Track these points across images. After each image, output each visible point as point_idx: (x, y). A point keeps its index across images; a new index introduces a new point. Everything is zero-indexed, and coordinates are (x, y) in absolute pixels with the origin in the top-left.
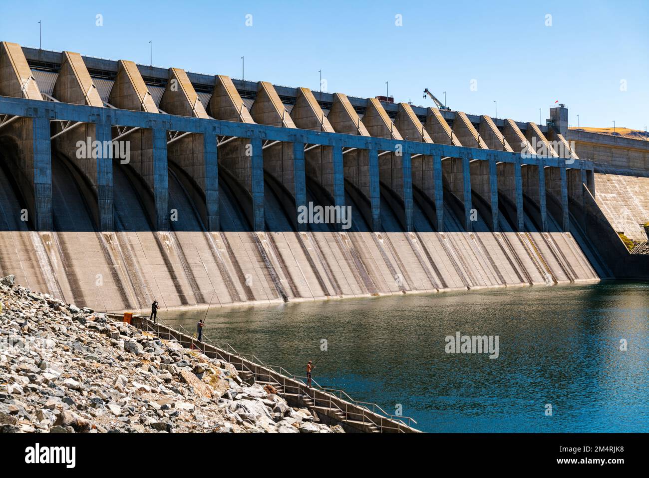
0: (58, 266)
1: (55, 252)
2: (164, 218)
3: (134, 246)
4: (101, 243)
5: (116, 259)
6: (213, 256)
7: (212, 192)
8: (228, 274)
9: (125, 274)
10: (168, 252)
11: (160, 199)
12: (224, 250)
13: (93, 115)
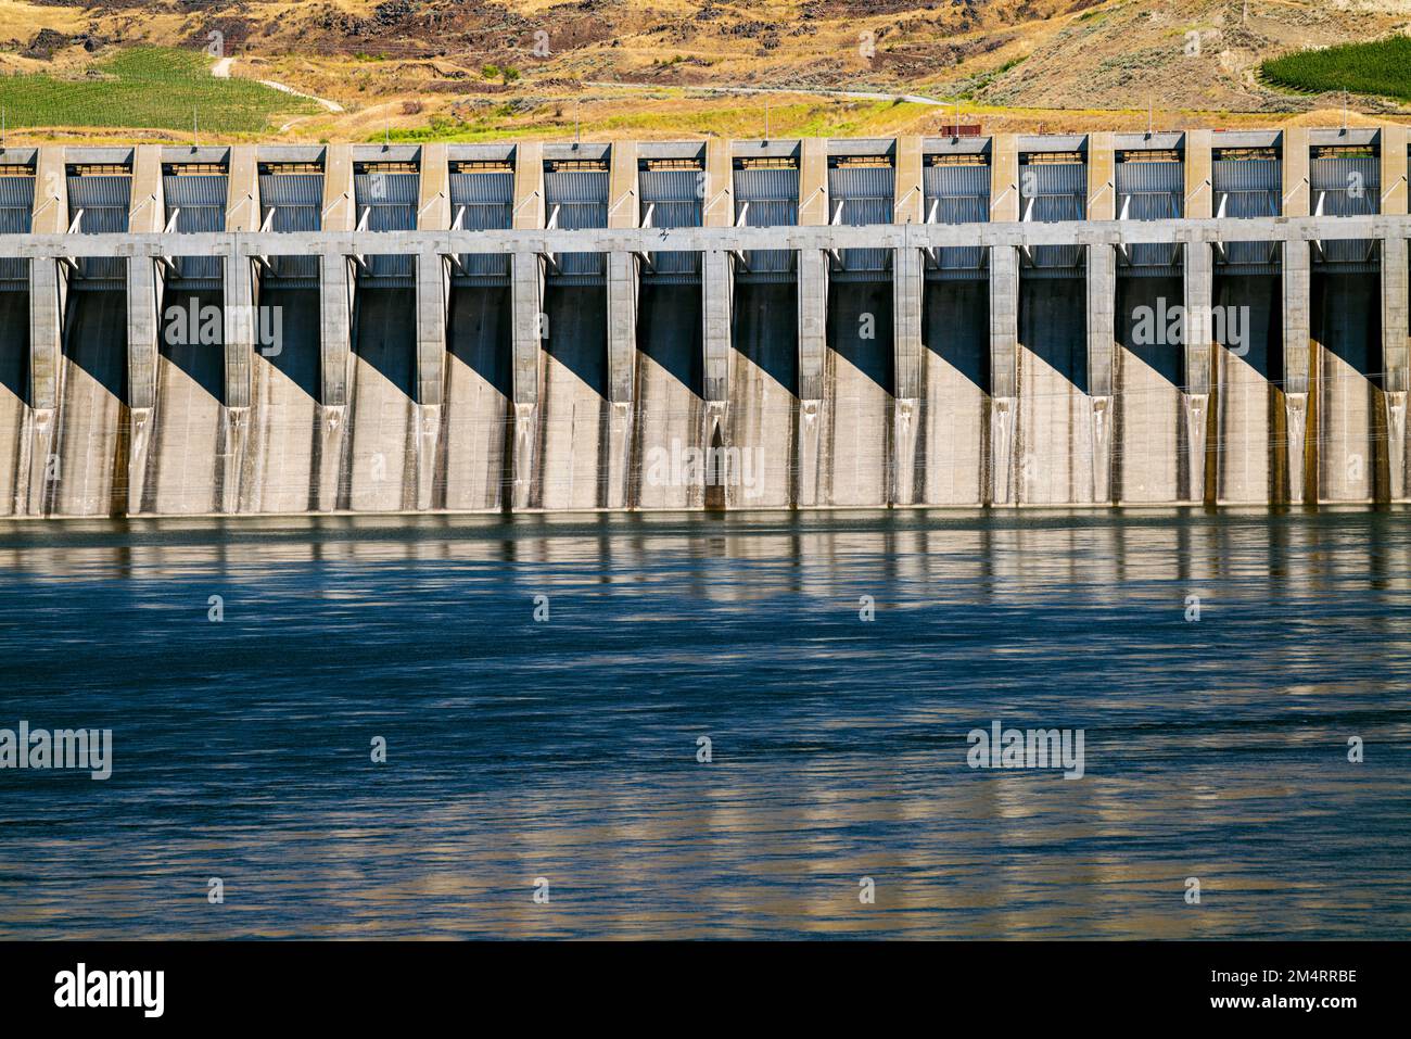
0: (140, 454)
1: (144, 437)
2: (337, 386)
3: (272, 428)
4: (220, 423)
5: (233, 446)
6: (406, 442)
7: (428, 344)
8: (417, 469)
9: (236, 466)
10: (325, 435)
11: (330, 357)
12: (434, 434)
13: (219, 244)
